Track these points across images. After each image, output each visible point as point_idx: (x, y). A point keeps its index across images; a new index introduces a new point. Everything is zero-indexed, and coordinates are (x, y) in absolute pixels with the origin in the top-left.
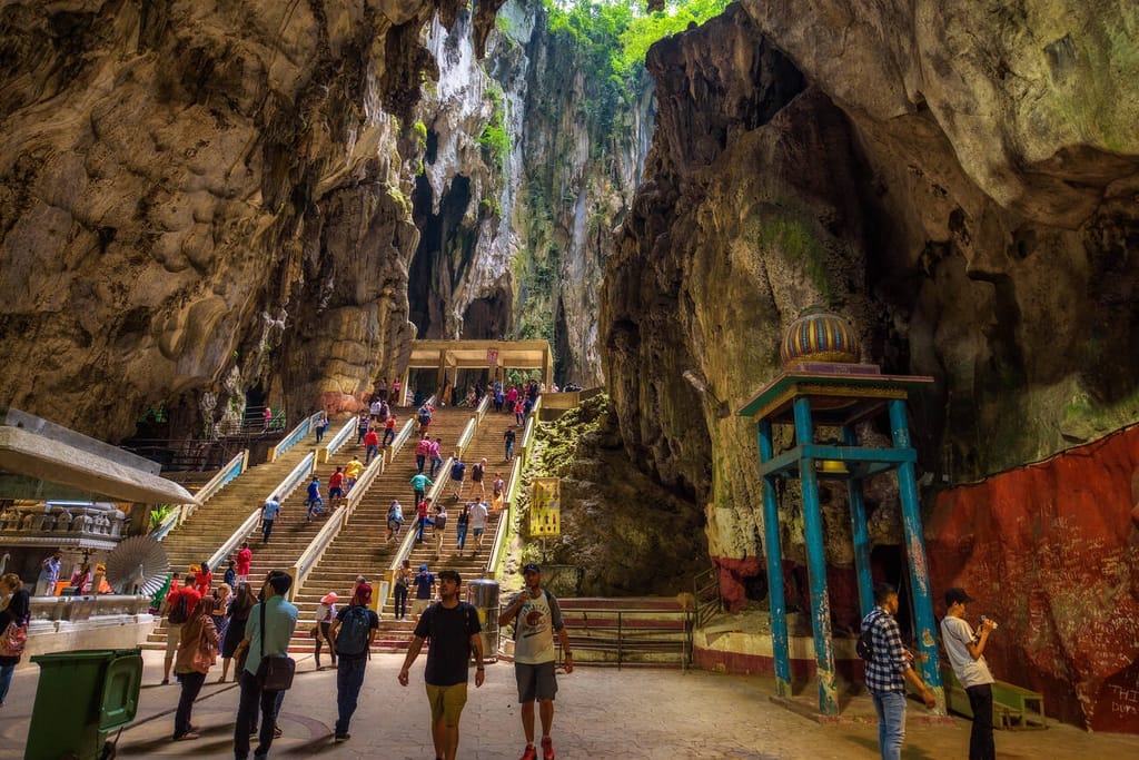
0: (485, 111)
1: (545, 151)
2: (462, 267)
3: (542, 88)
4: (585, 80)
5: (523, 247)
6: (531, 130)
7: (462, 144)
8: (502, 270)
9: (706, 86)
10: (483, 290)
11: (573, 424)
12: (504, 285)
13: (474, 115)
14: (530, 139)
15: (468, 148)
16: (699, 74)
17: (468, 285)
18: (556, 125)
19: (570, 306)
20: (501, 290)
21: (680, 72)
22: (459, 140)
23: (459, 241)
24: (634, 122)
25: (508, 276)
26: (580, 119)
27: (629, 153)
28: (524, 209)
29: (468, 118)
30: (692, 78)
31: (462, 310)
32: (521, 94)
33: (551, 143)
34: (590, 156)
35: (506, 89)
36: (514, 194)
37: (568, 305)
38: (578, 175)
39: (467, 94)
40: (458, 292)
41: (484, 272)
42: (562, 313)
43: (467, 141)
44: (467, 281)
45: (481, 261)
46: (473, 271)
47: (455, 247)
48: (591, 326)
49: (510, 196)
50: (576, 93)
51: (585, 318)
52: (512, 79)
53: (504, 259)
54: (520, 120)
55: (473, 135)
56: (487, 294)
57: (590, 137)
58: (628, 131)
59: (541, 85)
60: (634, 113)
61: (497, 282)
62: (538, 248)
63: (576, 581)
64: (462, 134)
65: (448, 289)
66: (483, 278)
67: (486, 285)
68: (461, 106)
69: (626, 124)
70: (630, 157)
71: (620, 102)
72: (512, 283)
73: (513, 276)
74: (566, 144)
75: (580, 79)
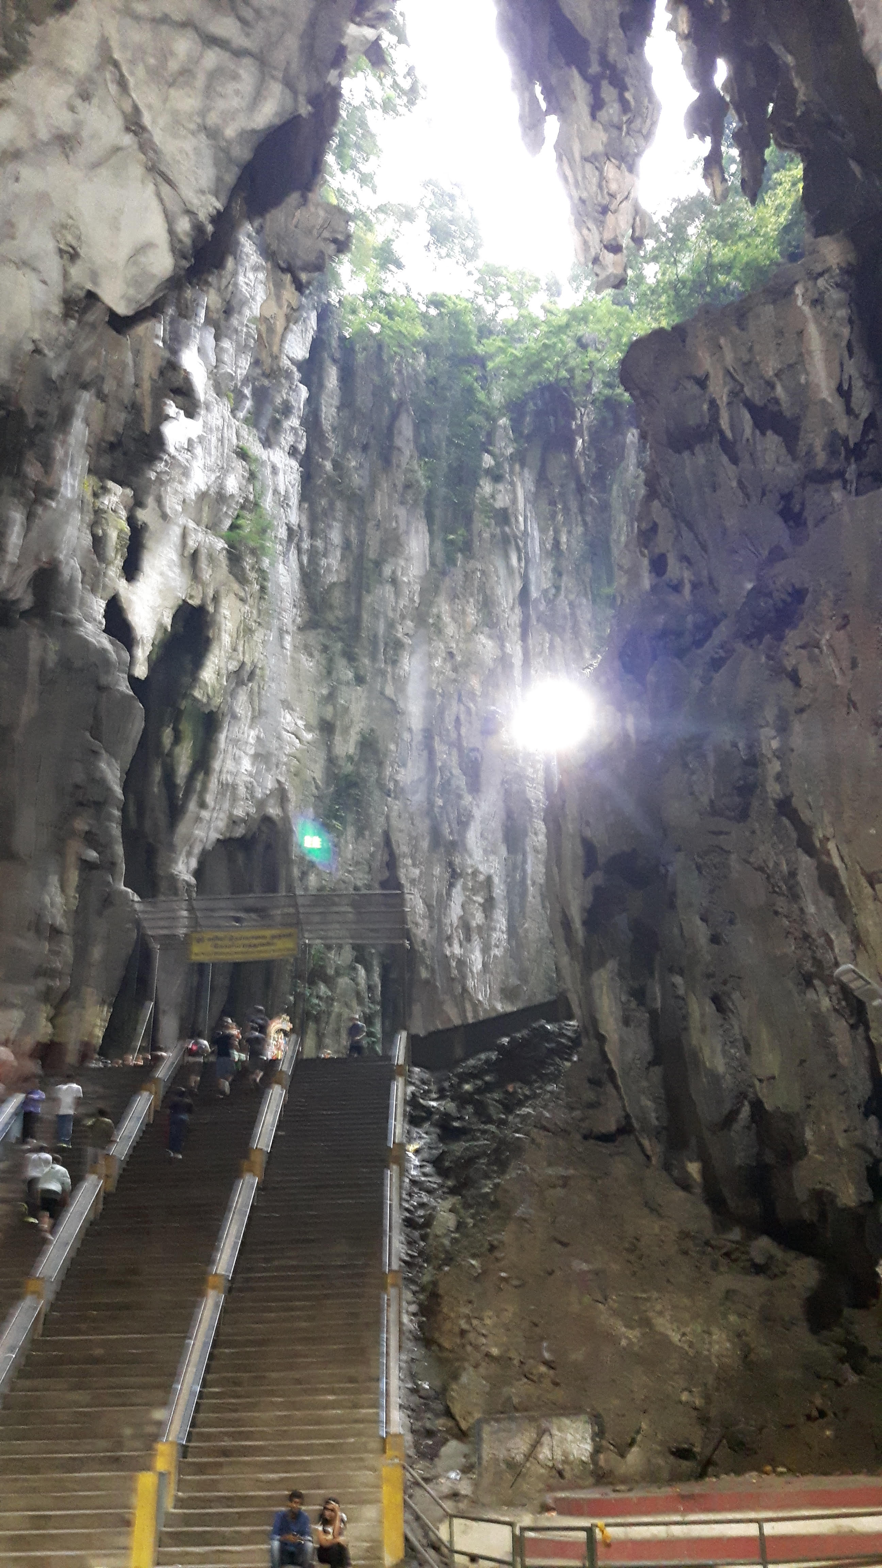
0: (232, 485)
1: (343, 558)
2: (191, 777)
3: (332, 443)
4: (417, 428)
5: (308, 736)
6: (313, 518)
7: (192, 544)
8: (270, 784)
9: (747, 416)
10: (234, 822)
11: (488, 1088)
12: (273, 811)
13: (212, 491)
14: (313, 535)
15: (204, 551)
16: (735, 394)
17: (205, 814)
18: (362, 508)
19: (404, 849)
20: (267, 820)
21: (695, 389)
22: (184, 536)
23: (186, 727)
24: (514, 501)
25: (281, 795)
26: (409, 498)
27: (507, 557)
28: (308, 664)
29: (202, 496)
30: (723, 400)
31: (194, 863)
32: (293, 452)
33: (355, 541)
34: (433, 564)
35: (267, 443)
36: (288, 638)
37: (402, 848)
38: (412, 600)
39: (198, 450)
40: (182, 828)
41: (234, 787)
42: (392, 864)
43: (199, 538)
44: (202, 805)
45: (230, 765)
46: (213, 785)
47: (177, 739)
48: (451, 885)
49: (281, 638)
50: (399, 449)
51: (437, 871)
52: (276, 425)
53: (274, 760)
54: (294, 500)
55: (212, 527)
56: (240, 831)
57: (431, 532)
58: (504, 517)
59: (329, 435)
60: (512, 484)
61: (261, 804)
62: (338, 739)
63: (588, 1447)
64: (191, 525)
65: (162, 819)
66: (234, 799)
67: (239, 812)
68: (186, 472)
69: (499, 504)
70: (509, 567)
71: (485, 465)
72: (291, 807)
73: (292, 795)
74: (384, 543)
75: (406, 427)
